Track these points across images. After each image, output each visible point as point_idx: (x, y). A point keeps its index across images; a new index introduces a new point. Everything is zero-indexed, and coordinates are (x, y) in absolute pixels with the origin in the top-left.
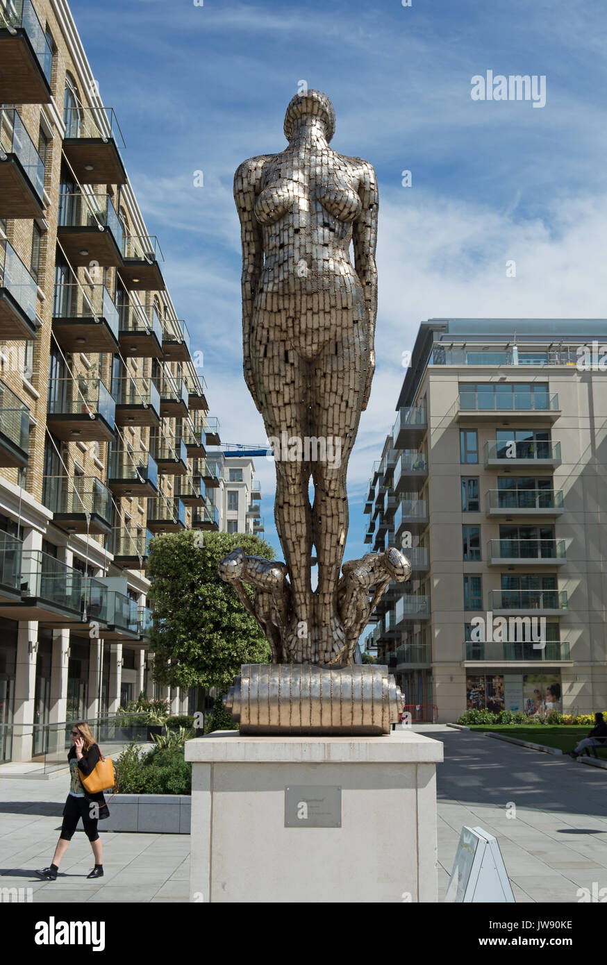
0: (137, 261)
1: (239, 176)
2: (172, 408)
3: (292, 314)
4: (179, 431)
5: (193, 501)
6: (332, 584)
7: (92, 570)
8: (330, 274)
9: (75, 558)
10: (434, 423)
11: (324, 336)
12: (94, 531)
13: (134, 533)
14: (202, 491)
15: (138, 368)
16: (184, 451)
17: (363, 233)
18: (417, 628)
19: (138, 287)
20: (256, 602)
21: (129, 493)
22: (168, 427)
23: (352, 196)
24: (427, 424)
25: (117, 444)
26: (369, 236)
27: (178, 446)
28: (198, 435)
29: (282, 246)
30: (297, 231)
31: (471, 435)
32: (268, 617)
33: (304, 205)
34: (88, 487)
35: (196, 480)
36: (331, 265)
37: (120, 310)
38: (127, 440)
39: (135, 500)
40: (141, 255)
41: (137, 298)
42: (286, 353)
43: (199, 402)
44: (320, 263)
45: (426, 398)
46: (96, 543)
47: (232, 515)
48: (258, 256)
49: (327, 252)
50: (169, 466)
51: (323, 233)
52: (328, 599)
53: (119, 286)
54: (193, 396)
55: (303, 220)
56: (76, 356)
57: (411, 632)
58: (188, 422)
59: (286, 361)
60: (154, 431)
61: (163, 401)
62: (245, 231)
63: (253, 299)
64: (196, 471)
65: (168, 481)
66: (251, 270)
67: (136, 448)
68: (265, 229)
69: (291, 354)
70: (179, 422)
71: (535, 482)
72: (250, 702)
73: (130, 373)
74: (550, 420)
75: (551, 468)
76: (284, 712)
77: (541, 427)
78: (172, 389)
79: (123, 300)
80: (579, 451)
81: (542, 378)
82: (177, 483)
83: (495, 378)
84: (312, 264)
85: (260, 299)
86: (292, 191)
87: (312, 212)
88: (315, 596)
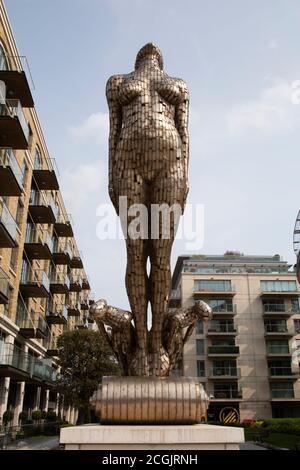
0: (62, 224)
2: (75, 288)
3: (139, 151)
4: (78, 298)
6: (161, 326)
7: (37, 355)
8: (163, 129)
9: (30, 349)
10: (183, 295)
11: (159, 166)
12: (38, 337)
14: (87, 324)
15: (61, 269)
16: (79, 308)
17: (181, 115)
19: (62, 236)
20: (113, 338)
21: (55, 322)
22: (73, 296)
24: (181, 297)
25: (50, 301)
26: (184, 117)
27: (77, 304)
28: (86, 300)
29: (134, 114)
30: (143, 105)
32: (120, 348)
33: (147, 93)
34: (37, 318)
35: (84, 320)
37: (55, 244)
38: (55, 300)
39: (57, 325)
41: (62, 240)
42: (135, 177)
43: (86, 286)
44: (157, 122)
45: (181, 286)
46: (39, 343)
48: (119, 125)
49: (161, 117)
50: (72, 312)
52: (158, 335)
53: (54, 235)
54: (84, 284)
55: (147, 99)
56: (34, 261)
58: (81, 294)
59: (135, 181)
60: (67, 297)
61: (71, 284)
64: (84, 316)
65: (73, 318)
66: (115, 133)
67: (59, 303)
68: (124, 107)
69: (138, 177)
70: (78, 294)
71: (225, 321)
72: (108, 401)
73: (58, 271)
74: (232, 296)
75: (232, 316)
76: (131, 408)
77: (228, 298)
78: (75, 279)
79: (56, 241)
80: (245, 308)
81: (228, 278)
82: (76, 320)
83: (209, 278)
84: (152, 122)
85: (121, 144)
86: (141, 86)
87: (152, 96)
88: (150, 334)
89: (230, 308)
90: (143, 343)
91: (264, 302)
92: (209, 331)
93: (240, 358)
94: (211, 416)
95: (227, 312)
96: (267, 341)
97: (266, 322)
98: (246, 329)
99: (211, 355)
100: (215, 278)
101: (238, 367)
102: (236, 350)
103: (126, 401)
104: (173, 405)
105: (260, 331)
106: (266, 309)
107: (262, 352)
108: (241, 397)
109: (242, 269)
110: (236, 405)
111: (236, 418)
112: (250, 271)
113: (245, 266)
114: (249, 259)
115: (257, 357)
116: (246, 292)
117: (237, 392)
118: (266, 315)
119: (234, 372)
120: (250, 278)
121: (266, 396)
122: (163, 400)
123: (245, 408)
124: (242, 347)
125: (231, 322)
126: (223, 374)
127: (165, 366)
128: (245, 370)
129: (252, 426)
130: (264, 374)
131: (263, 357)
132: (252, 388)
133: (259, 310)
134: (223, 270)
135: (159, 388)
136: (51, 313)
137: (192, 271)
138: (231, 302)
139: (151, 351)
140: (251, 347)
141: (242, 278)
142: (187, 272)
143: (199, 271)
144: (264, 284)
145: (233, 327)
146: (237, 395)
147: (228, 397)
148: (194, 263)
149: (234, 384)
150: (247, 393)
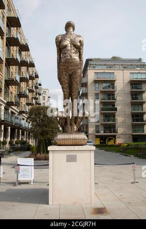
0: (23, 45)
1: (56, 39)
2: (32, 78)
3: (67, 66)
4: (32, 83)
5: (36, 99)
7: (15, 114)
8: (74, 59)
9: (11, 111)
10: (89, 81)
12: (15, 105)
13: (23, 106)
14: (38, 96)
15: (24, 69)
16: (34, 88)
18: (85, 126)
19: (23, 51)
21: (22, 97)
22: (30, 82)
23: (79, 44)
24: (87, 82)
25: (19, 86)
26: (82, 51)
27: (32, 86)
28: (37, 84)
29: (65, 53)
30: (68, 50)
31: (97, 84)
32: (62, 124)
33: (69, 45)
34: (14, 96)
35: (36, 94)
36: (75, 57)
38: (22, 85)
40: (24, 44)
41: (23, 53)
43: (37, 77)
44: (73, 57)
45: (87, 76)
46: (15, 108)
47: (44, 101)
49: (74, 55)
50: (30, 91)
51: (73, 51)
53: (19, 51)
54: (36, 75)
55: (69, 48)
56: (11, 67)
57: (83, 127)
58: (34, 81)
59: (66, 75)
60: (27, 83)
61: (29, 76)
62: (58, 50)
63: (59, 63)
64: (36, 92)
65: (30, 94)
67: (24, 87)
68: (62, 50)
70: (32, 81)
71: (111, 95)
72: (59, 140)
73: (22, 70)
74: (114, 81)
75: (114, 91)
76: (66, 141)
77: (112, 82)
78: (31, 73)
79: (20, 53)
80: (121, 88)
81: (113, 71)
82: (32, 94)
83: (103, 71)
84: (71, 56)
85: (61, 63)
86: (67, 42)
87: (71, 47)
88: (71, 120)
89: (113, 88)
90: (69, 123)
91: (131, 84)
92: (102, 99)
93: (117, 113)
94: (102, 141)
95: (111, 90)
96: (132, 104)
97: (132, 95)
98: (121, 98)
99: (102, 112)
100: (106, 71)
101: (116, 118)
102: (116, 109)
103: (64, 139)
104: (77, 140)
105: (129, 99)
106: (132, 88)
107: (129, 110)
108: (117, 133)
109: (121, 66)
110: (115, 136)
111: (114, 142)
112: (125, 68)
113: (122, 65)
114: (125, 61)
115: (126, 113)
116: (122, 79)
117: (115, 130)
118: (132, 91)
119: (114, 120)
120: (124, 71)
121: (130, 132)
122: (74, 139)
123: (119, 138)
124: (119, 108)
125: (113, 95)
126: (109, 121)
127: (75, 129)
128: (119, 119)
129: (122, 146)
130: (129, 121)
131: (130, 113)
132: (123, 128)
133: (128, 89)
134: (110, 67)
135: (73, 136)
136: (20, 92)
137: (94, 67)
138: (114, 84)
139: (71, 125)
140: (123, 108)
141: (120, 71)
142: (91, 68)
143: (97, 68)
144: (132, 74)
145: (114, 97)
146: (115, 131)
147: (111, 132)
148: (94, 63)
149: (114, 126)
150: (120, 130)
